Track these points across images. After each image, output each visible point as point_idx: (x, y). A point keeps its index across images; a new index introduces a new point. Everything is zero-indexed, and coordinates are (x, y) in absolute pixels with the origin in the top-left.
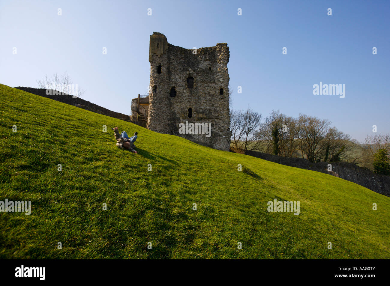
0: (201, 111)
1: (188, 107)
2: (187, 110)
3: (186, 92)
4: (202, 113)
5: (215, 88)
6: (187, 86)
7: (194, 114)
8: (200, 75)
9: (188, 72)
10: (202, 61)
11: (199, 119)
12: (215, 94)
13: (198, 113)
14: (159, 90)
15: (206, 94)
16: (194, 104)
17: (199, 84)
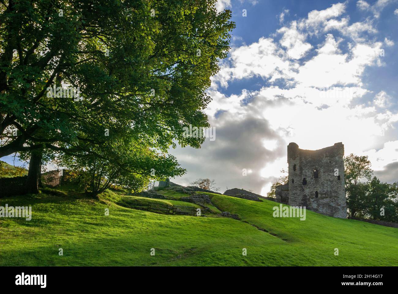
0: (324, 192)
1: (315, 190)
2: (314, 193)
3: (313, 181)
4: (325, 194)
5: (334, 175)
6: (314, 177)
7: (319, 196)
8: (322, 168)
9: (314, 167)
10: (324, 158)
11: (323, 198)
12: (334, 180)
13: (322, 194)
14: (295, 181)
15: (327, 180)
16: (319, 188)
17: (322, 174)
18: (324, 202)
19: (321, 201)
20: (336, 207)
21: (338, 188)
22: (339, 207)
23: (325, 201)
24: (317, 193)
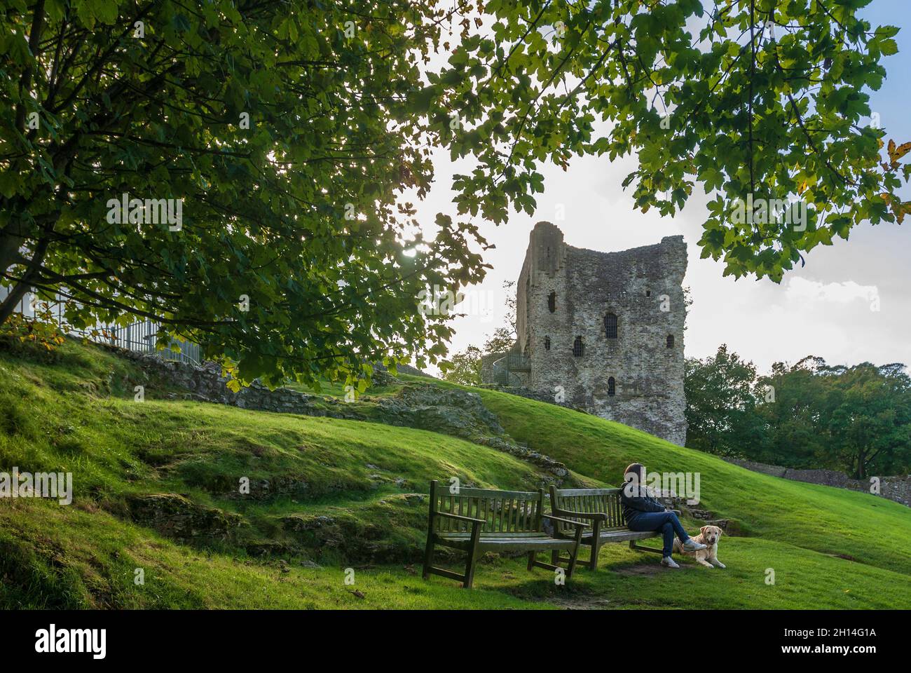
0: (632, 381)
1: (609, 376)
2: (606, 382)
3: (603, 347)
4: (634, 386)
5: (658, 333)
6: (604, 334)
7: (619, 390)
8: (628, 308)
9: (606, 305)
10: (632, 280)
11: (627, 398)
12: (657, 347)
13: (625, 387)
14: (554, 344)
15: (640, 347)
16: (618, 369)
17: (627, 327)
18: (631, 408)
19: (624, 406)
20: (660, 424)
21: (667, 370)
22: (669, 425)
23: (635, 405)
24: (612, 381)
